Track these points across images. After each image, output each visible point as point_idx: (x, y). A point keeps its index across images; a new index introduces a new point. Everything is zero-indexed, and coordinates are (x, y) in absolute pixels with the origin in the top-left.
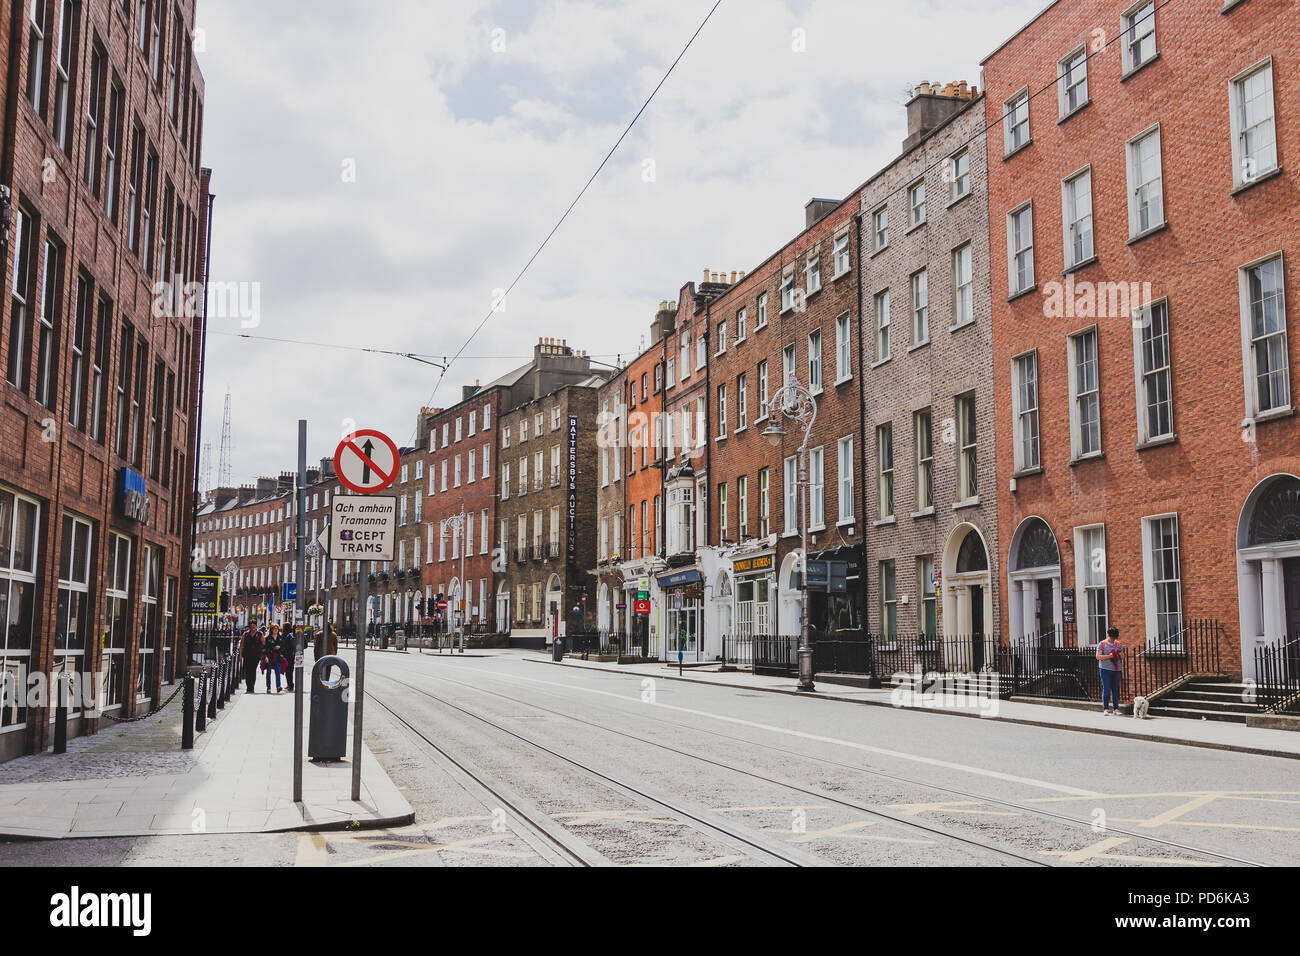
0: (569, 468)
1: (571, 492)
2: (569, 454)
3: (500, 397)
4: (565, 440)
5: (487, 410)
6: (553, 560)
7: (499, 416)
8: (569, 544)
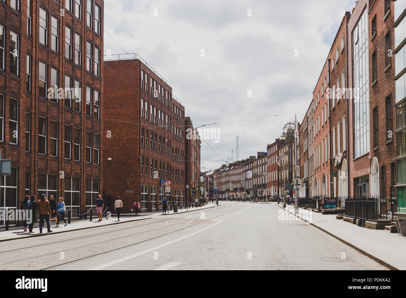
0: (290, 160)
1: (290, 166)
2: (290, 157)
3: (279, 143)
4: (289, 154)
5: (276, 145)
6: (287, 181)
7: (279, 147)
8: (290, 178)
